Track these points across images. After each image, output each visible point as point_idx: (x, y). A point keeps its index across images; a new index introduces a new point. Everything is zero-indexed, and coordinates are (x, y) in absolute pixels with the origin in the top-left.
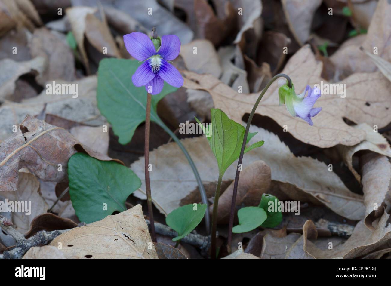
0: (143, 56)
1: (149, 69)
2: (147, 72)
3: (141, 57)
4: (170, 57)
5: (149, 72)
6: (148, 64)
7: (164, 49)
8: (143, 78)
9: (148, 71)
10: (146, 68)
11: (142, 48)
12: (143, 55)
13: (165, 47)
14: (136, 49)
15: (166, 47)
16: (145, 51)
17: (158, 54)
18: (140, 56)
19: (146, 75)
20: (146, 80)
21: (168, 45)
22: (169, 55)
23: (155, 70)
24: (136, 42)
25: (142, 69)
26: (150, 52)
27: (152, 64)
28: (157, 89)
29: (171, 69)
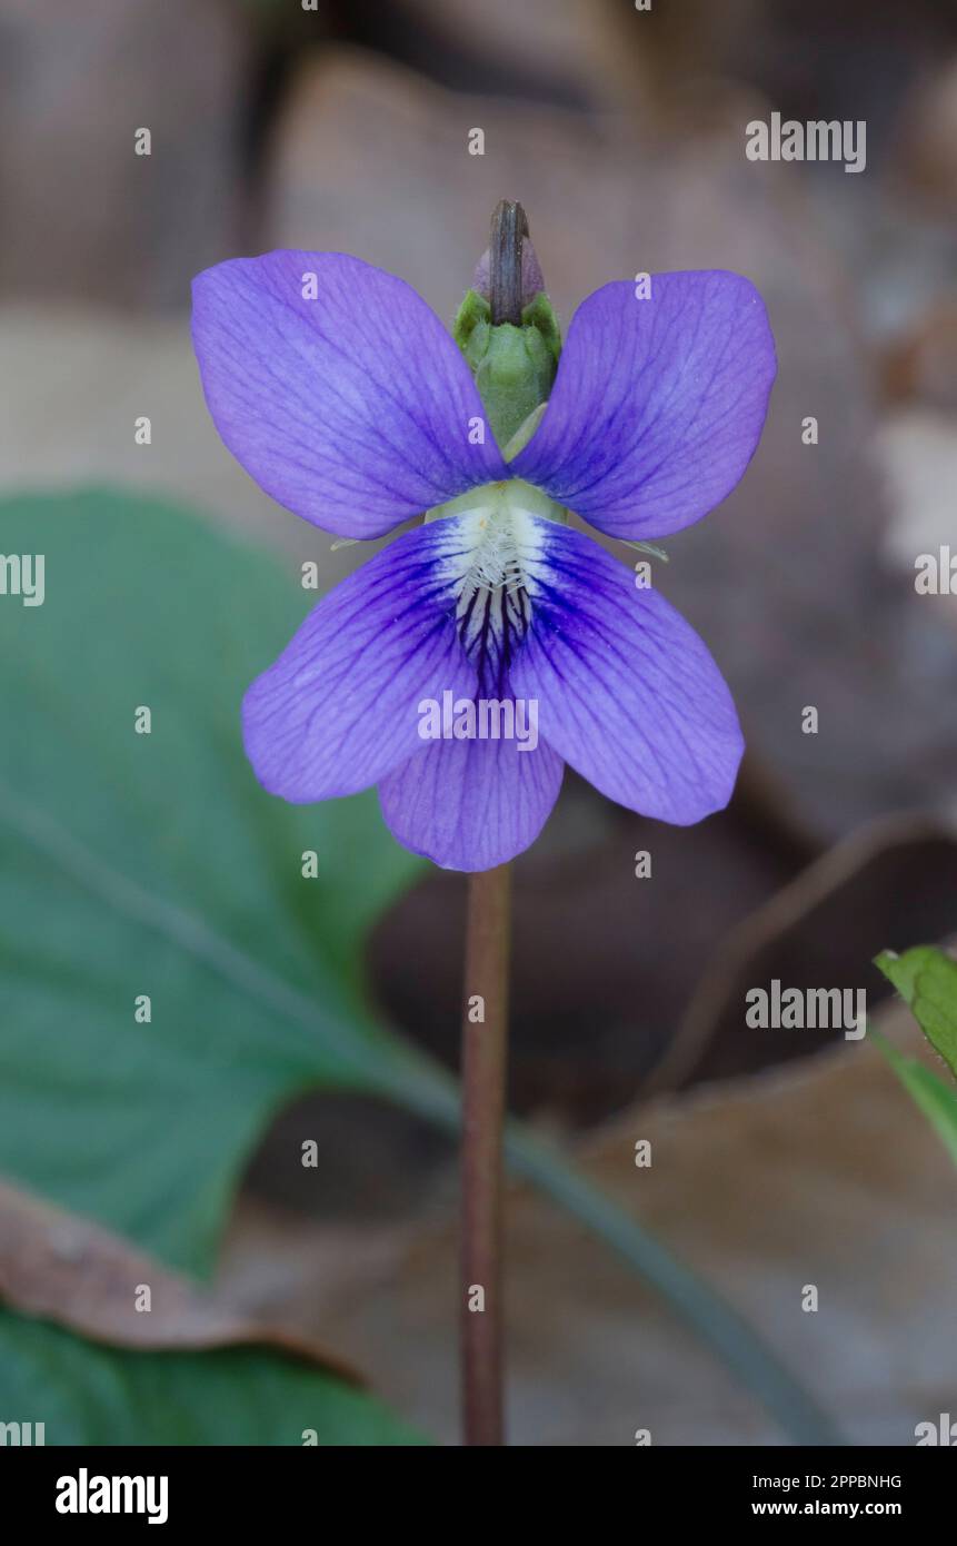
0: (371, 488)
1: (425, 626)
2: (396, 650)
3: (359, 499)
4: (641, 511)
5: (419, 658)
6: (415, 576)
7: (576, 428)
8: (348, 718)
9: (409, 642)
10: (388, 608)
11: (362, 407)
12: (371, 477)
13: (595, 408)
14: (307, 416)
15: (606, 413)
16: (398, 440)
17: (526, 476)
18: (340, 493)
19: (381, 690)
20: (375, 737)
21: (630, 387)
22: (634, 488)
23: (497, 624)
24: (309, 352)
25: (352, 619)
26: (443, 455)
27: (451, 574)
28: (492, 815)
29: (633, 635)
